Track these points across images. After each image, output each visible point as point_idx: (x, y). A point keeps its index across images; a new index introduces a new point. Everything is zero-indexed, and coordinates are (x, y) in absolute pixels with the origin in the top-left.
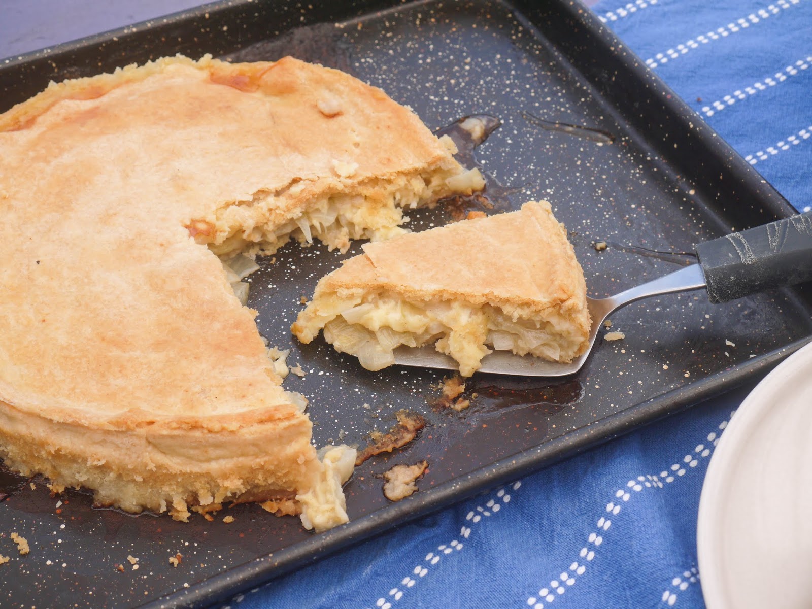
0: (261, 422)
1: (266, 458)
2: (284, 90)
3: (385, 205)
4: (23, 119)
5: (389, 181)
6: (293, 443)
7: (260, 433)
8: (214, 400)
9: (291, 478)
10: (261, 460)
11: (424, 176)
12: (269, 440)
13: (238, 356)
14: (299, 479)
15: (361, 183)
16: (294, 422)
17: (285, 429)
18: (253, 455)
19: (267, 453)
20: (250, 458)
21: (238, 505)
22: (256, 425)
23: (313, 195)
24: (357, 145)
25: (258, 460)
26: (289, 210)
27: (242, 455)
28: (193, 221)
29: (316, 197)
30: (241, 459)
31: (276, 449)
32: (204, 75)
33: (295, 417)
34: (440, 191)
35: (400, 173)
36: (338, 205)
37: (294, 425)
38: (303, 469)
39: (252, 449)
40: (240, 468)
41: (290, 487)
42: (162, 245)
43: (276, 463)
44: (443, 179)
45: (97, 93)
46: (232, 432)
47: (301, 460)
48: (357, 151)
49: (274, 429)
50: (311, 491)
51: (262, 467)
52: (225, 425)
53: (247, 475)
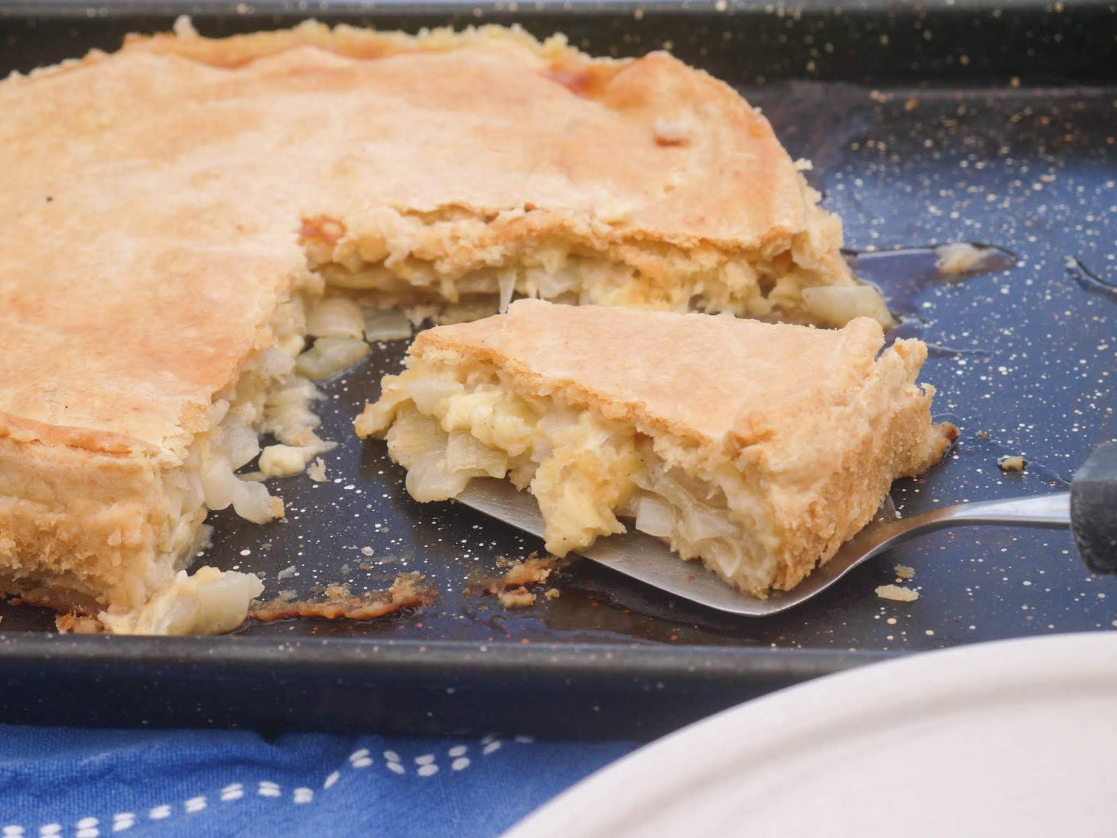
0: (74, 446)
1: (63, 517)
2: (631, 102)
3: (668, 298)
4: (233, 56)
5: (686, 253)
6: (115, 506)
7: (61, 463)
8: (62, 408)
9: (97, 572)
10: (52, 518)
11: (760, 268)
12: (74, 482)
13: (166, 373)
14: (111, 579)
15: (630, 240)
16: (121, 461)
17: (105, 469)
18: (45, 502)
19: (66, 509)
20: (39, 507)
21: (25, 605)
22: (62, 447)
23: (530, 231)
24: (669, 189)
25: (50, 516)
26: (482, 246)
27: (27, 496)
28: (325, 219)
29: (534, 234)
30: (23, 503)
31: (81, 503)
32: (542, 64)
33: (130, 455)
34: (792, 309)
35: (705, 244)
36: (583, 270)
37: (119, 468)
38: (116, 560)
39: (42, 489)
40: (19, 520)
41: (101, 594)
42: (240, 228)
43: (75, 530)
44: (801, 287)
45: (370, 54)
46: (18, 443)
47: (115, 539)
48: (662, 195)
49: (83, 463)
50: (132, 614)
51: (52, 532)
52: (12, 429)
53: (29, 540)
